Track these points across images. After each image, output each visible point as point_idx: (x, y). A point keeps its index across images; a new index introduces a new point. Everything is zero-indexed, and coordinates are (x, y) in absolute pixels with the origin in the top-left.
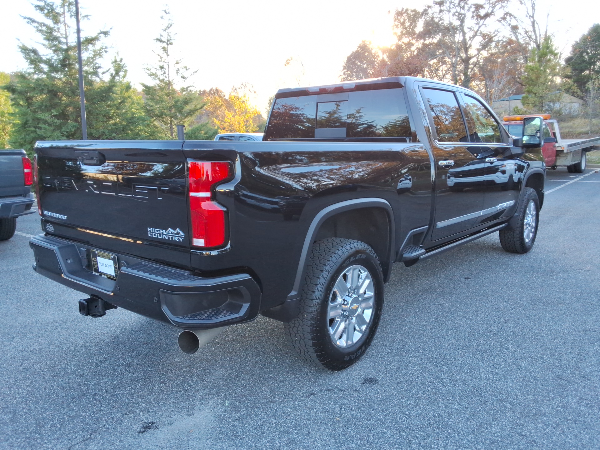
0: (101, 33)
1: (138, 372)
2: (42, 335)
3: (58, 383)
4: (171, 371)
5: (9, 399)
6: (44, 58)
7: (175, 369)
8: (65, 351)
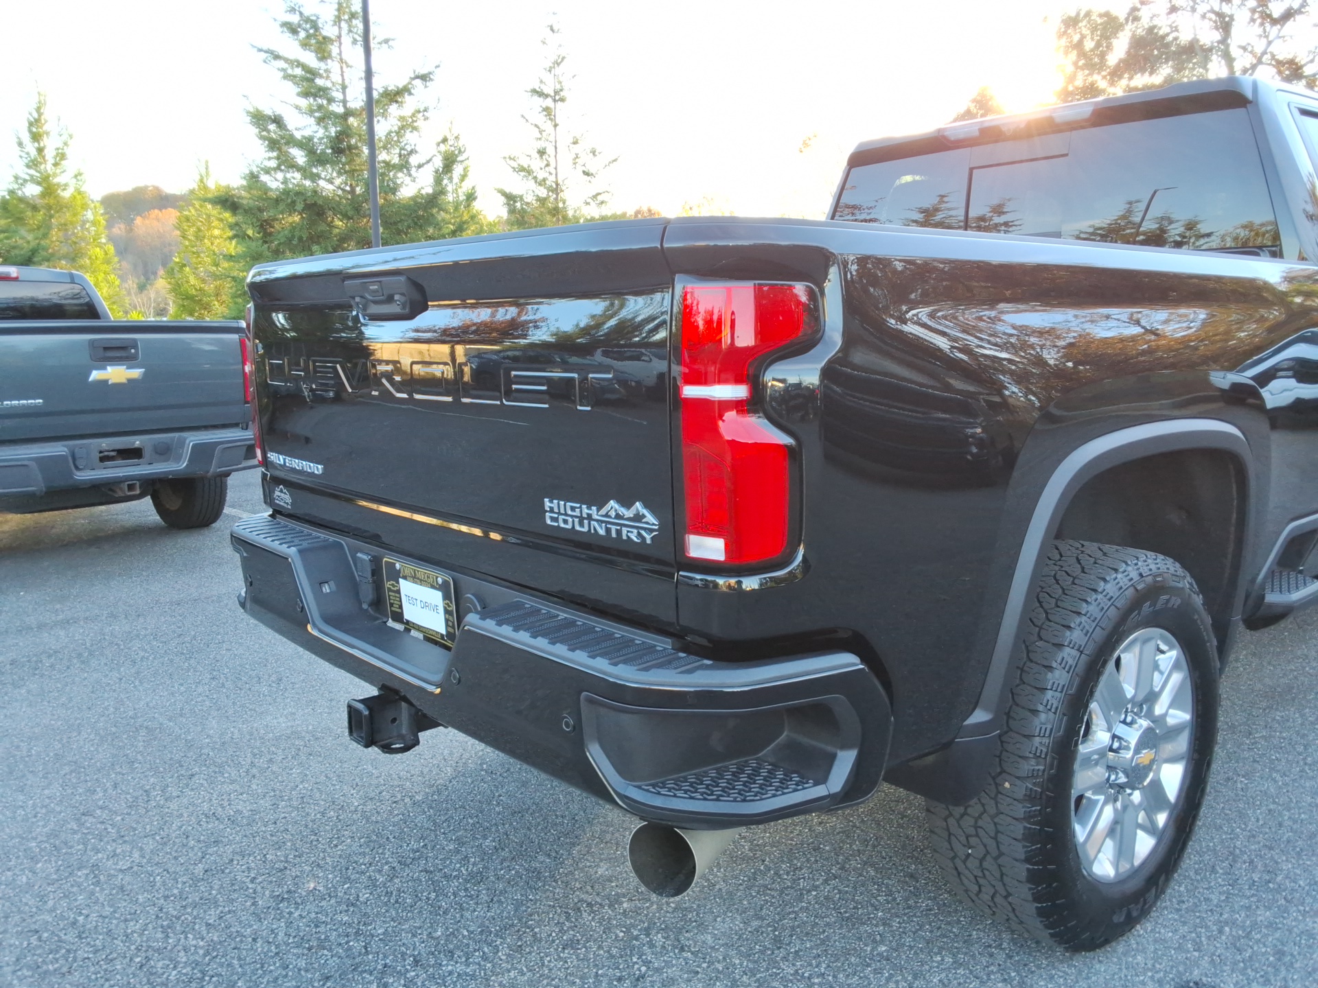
0: (417, 77)
1: (499, 901)
2: (263, 771)
3: (289, 924)
4: (590, 905)
5: (160, 964)
6: (298, 135)
7: (598, 900)
8: (313, 821)
